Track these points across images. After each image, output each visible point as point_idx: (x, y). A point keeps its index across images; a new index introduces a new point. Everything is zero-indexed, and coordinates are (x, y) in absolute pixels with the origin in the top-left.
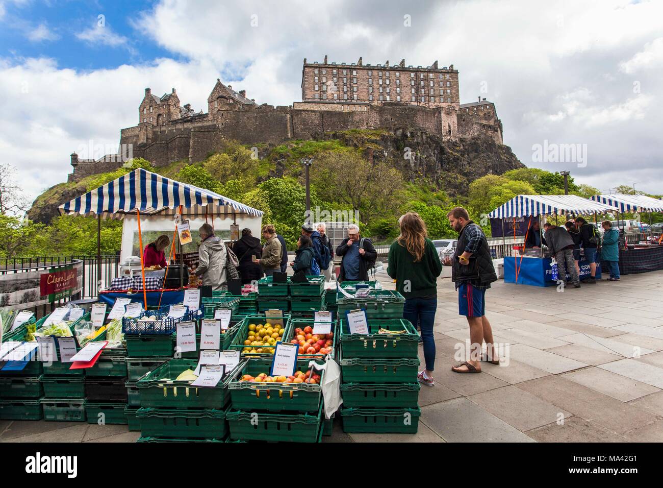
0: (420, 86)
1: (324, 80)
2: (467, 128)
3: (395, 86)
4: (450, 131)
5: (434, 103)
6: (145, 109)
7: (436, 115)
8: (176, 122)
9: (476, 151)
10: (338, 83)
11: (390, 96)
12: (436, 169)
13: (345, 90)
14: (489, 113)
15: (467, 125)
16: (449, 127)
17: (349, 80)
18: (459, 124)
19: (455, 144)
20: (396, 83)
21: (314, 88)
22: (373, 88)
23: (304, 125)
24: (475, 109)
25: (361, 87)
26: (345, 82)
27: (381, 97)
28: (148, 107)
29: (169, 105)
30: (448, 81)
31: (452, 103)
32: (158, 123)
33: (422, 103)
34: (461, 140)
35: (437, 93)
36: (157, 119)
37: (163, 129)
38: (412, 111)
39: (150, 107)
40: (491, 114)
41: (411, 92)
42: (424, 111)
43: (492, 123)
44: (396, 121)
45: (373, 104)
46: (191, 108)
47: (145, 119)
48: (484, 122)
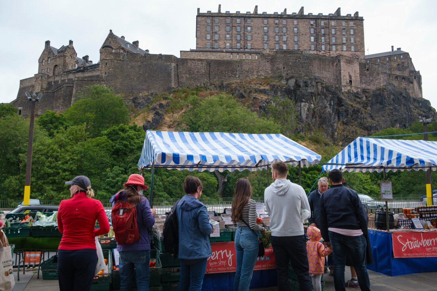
0: (320, 34)
1: (216, 29)
2: (371, 78)
3: (292, 34)
4: (351, 81)
5: (336, 52)
6: (44, 61)
7: (335, 64)
8: (70, 72)
9: (381, 103)
10: (231, 32)
11: (287, 45)
12: (332, 121)
13: (239, 39)
14: (403, 63)
15: (371, 74)
16: (350, 77)
17: (243, 29)
18: (362, 74)
19: (356, 95)
20: (294, 30)
21: (206, 37)
22: (268, 37)
23: (190, 74)
24: (387, 59)
25: (256, 35)
26: (239, 30)
27: (277, 45)
28: (46, 59)
29: (65, 57)
30: (351, 28)
31: (356, 51)
32: (54, 74)
33: (323, 52)
34: (364, 91)
35: (339, 41)
36: (54, 70)
37: (57, 79)
38: (307, 59)
39: (48, 58)
40: (406, 64)
41: (310, 40)
42: (322, 59)
43: (406, 74)
44: (289, 70)
45: (264, 52)
46: (89, 60)
47: (43, 70)
48: (398, 73)
